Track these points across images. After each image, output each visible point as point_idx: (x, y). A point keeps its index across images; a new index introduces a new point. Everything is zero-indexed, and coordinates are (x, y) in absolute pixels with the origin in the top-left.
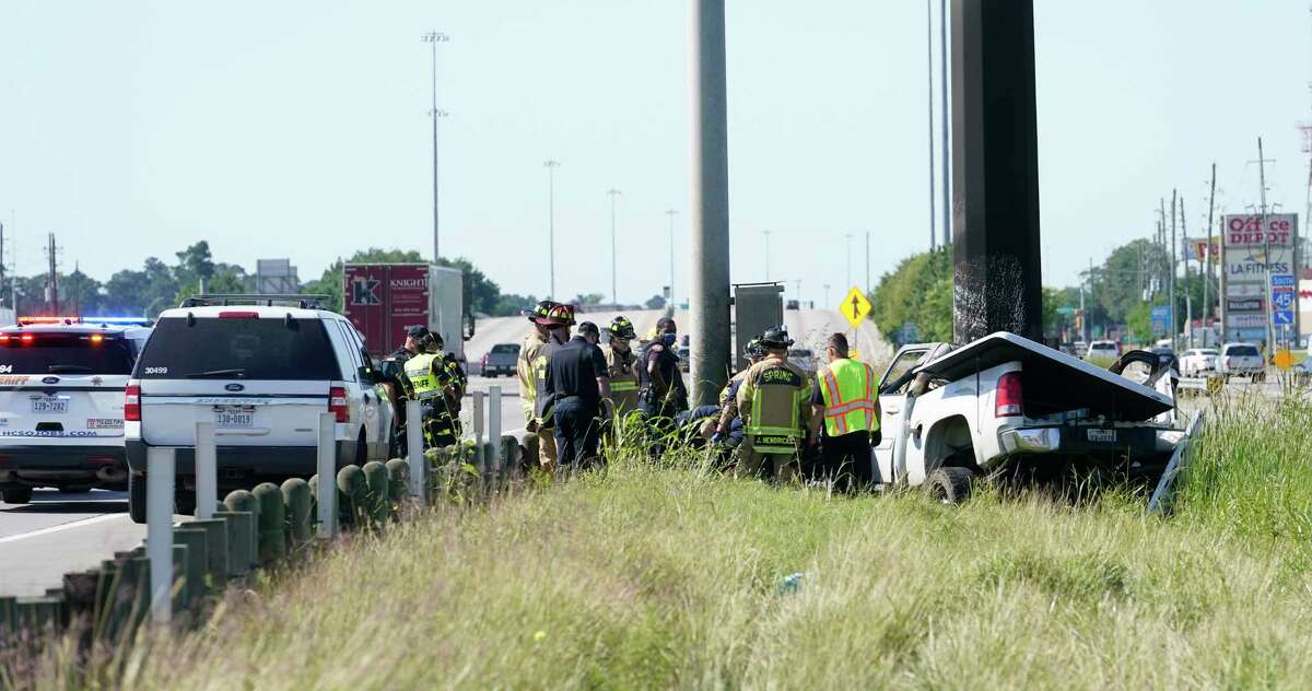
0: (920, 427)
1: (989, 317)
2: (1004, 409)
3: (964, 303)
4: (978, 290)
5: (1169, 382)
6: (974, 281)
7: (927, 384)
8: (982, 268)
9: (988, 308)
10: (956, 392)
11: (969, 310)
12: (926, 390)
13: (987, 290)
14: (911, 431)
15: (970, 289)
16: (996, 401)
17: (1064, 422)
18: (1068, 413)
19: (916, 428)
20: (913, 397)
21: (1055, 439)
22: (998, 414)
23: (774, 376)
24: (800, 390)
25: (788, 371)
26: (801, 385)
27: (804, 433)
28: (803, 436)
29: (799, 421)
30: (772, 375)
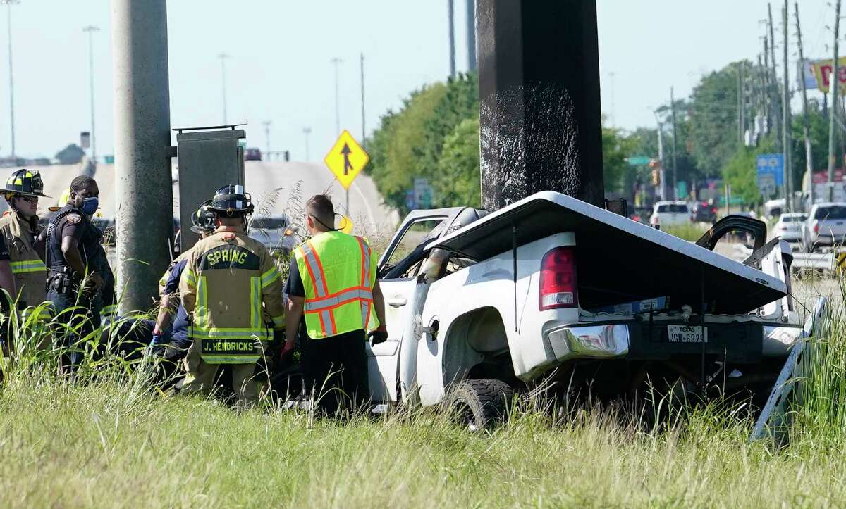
0: (436, 325)
2: (551, 299)
3: (494, 151)
4: (513, 135)
5: (780, 258)
6: (508, 121)
7: (444, 265)
8: (519, 105)
9: (527, 159)
10: (484, 276)
11: (501, 161)
12: (443, 273)
13: (526, 133)
14: (423, 330)
15: (502, 133)
16: (541, 288)
17: (634, 317)
18: (641, 304)
19: (430, 326)
20: (425, 283)
21: (623, 339)
22: (544, 306)
23: (222, 257)
24: (261, 275)
25: (243, 250)
26: (261, 268)
27: (272, 334)
28: (271, 338)
29: (262, 318)
30: (220, 257)
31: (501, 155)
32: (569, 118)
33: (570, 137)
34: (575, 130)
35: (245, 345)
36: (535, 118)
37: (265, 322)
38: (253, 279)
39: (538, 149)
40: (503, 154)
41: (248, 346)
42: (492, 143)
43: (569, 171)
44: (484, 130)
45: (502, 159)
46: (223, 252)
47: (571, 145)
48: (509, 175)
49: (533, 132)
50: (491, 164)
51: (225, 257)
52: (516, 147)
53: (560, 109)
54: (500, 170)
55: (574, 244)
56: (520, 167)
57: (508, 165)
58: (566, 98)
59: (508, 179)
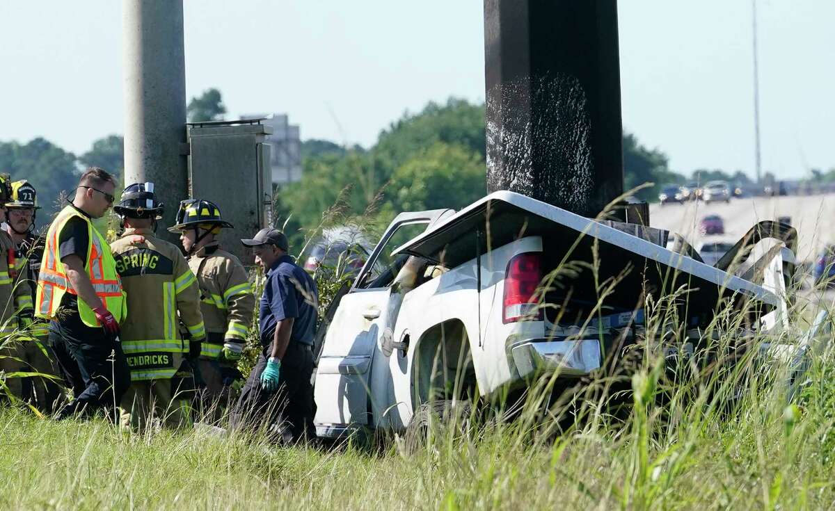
0: (407, 339)
1: (536, 170)
2: (515, 310)
3: (499, 148)
4: (519, 130)
6: (513, 115)
7: (422, 270)
8: (526, 97)
9: (534, 156)
10: (457, 284)
11: (506, 159)
12: (420, 279)
13: (532, 128)
14: (394, 345)
15: (508, 127)
16: (505, 298)
17: (610, 331)
18: (620, 317)
19: (402, 340)
20: (400, 293)
21: (594, 356)
22: (507, 318)
23: (131, 262)
24: (174, 280)
25: (153, 253)
26: (174, 272)
27: (188, 346)
28: (187, 350)
29: (177, 329)
30: (129, 262)
31: (506, 152)
32: (581, 112)
33: (582, 133)
34: (588, 124)
35: (160, 358)
36: (543, 112)
37: (180, 332)
38: (165, 284)
39: (546, 146)
40: (508, 151)
41: (162, 359)
42: (497, 139)
43: (581, 170)
44: (489, 124)
45: (507, 157)
46: (132, 257)
47: (583, 142)
48: (514, 174)
49: (541, 126)
50: (496, 162)
51: (134, 262)
52: (522, 143)
53: (571, 102)
54: (505, 169)
55: (541, 250)
56: (526, 166)
57: (513, 164)
58: (577, 88)
59: (514, 179)
